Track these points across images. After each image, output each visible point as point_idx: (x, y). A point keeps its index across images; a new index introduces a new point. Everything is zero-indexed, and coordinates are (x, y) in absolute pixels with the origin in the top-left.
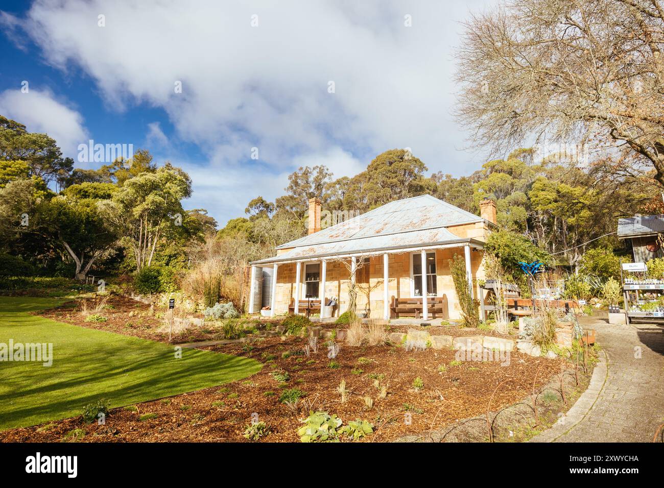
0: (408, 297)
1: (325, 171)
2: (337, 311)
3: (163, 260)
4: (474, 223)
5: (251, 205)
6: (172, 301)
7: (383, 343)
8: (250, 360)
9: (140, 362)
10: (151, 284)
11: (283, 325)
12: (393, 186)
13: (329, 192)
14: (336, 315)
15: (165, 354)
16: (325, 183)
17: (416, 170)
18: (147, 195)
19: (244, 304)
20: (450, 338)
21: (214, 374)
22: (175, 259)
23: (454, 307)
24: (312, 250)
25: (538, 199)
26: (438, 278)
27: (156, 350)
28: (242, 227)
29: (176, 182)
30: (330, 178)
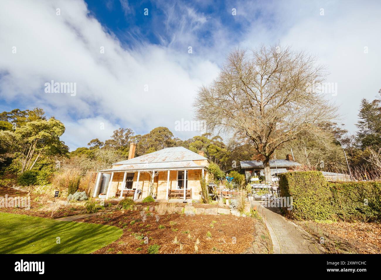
0: (175, 189)
1: (131, 131)
2: (141, 196)
3: (38, 166)
4: (204, 160)
5: (91, 142)
6: (57, 192)
7: (174, 213)
8: (112, 227)
9: (38, 234)
10: (30, 180)
11: (120, 204)
12: (159, 141)
13: (132, 140)
14: (140, 198)
15: (53, 227)
16: (130, 136)
17: (169, 136)
18: (39, 131)
19: (90, 192)
20: (204, 209)
21: (95, 238)
22: (46, 166)
23: (194, 194)
24: (132, 166)
25: (211, 151)
26: (188, 181)
27: (45, 224)
28: (85, 152)
29: (59, 127)
30: (132, 135)
